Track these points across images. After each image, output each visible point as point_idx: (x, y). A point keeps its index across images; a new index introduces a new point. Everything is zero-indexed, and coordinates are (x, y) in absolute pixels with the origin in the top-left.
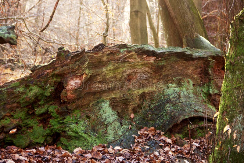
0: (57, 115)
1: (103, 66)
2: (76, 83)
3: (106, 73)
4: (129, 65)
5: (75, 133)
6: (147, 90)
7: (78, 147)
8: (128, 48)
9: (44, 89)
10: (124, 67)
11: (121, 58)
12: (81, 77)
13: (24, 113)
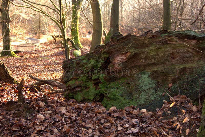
0: (105, 81)
1: (146, 47)
2: (121, 59)
3: (148, 52)
4: (171, 46)
5: (114, 95)
6: (188, 66)
7: (114, 106)
8: (170, 33)
9: (98, 62)
10: (166, 48)
11: (161, 41)
12: (126, 54)
13: (86, 78)
